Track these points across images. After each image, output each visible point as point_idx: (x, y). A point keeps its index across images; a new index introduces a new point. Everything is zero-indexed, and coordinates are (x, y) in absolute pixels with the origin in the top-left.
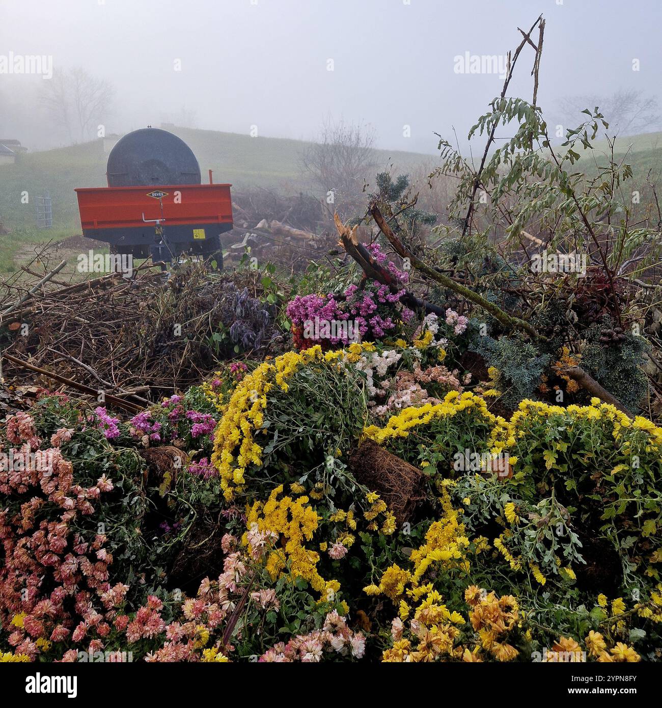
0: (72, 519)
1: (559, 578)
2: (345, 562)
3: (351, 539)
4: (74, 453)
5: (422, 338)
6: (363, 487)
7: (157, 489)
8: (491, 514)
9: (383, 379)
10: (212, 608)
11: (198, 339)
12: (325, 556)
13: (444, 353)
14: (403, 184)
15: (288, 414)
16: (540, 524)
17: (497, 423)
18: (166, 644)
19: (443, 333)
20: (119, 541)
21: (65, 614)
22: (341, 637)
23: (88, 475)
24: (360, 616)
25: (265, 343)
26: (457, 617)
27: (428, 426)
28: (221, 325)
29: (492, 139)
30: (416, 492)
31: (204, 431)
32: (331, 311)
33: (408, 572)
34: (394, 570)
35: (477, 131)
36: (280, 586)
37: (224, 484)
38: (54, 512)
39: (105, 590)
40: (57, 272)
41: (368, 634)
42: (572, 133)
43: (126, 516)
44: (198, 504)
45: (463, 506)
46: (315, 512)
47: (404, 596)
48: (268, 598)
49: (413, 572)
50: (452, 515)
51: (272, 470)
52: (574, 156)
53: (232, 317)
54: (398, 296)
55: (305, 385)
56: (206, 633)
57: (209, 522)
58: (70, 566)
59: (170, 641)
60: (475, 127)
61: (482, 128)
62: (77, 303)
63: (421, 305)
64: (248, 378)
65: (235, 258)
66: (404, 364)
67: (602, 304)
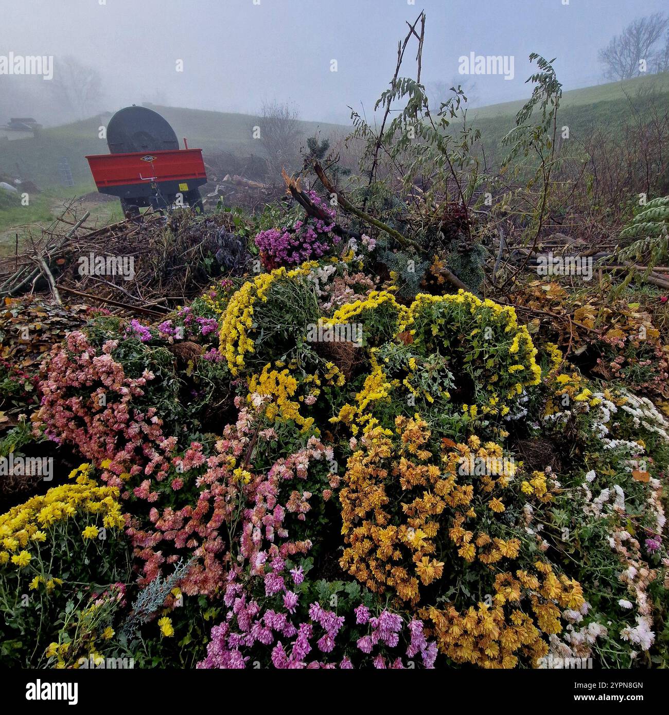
0: (129, 401)
1: (441, 398)
2: (315, 405)
3: (318, 392)
4: (121, 356)
5: (348, 255)
6: (323, 360)
7: (184, 372)
8: (401, 366)
9: (325, 284)
10: (234, 443)
11: (195, 263)
12: (303, 404)
13: (362, 264)
14: (326, 146)
15: (268, 317)
16: (431, 369)
17: (401, 309)
18: (208, 470)
19: (361, 251)
20: (165, 409)
21: (137, 458)
22: (319, 451)
23: (135, 370)
24: (327, 433)
25: (242, 264)
26: (389, 432)
27: (359, 315)
28: (209, 253)
29: (388, 111)
30: (357, 359)
31: (211, 330)
32: (287, 240)
33: (355, 407)
34: (347, 407)
35: (381, 104)
36: (277, 426)
37: (230, 366)
38: (114, 397)
39: (162, 441)
40: (84, 220)
41: (333, 445)
42: (444, 105)
43: (167, 393)
44: (214, 378)
45: (384, 363)
46: (294, 379)
47: (354, 422)
48: (270, 434)
49: (358, 406)
50: (378, 370)
51: (261, 354)
52: (446, 123)
53: (217, 247)
54: (330, 227)
55: (279, 296)
56: (233, 461)
57: (223, 388)
58: (134, 429)
59: (211, 468)
60: (379, 101)
61: (384, 102)
62: (104, 242)
63: (346, 233)
64: (237, 294)
65: (211, 204)
66: (338, 273)
67: (458, 227)
